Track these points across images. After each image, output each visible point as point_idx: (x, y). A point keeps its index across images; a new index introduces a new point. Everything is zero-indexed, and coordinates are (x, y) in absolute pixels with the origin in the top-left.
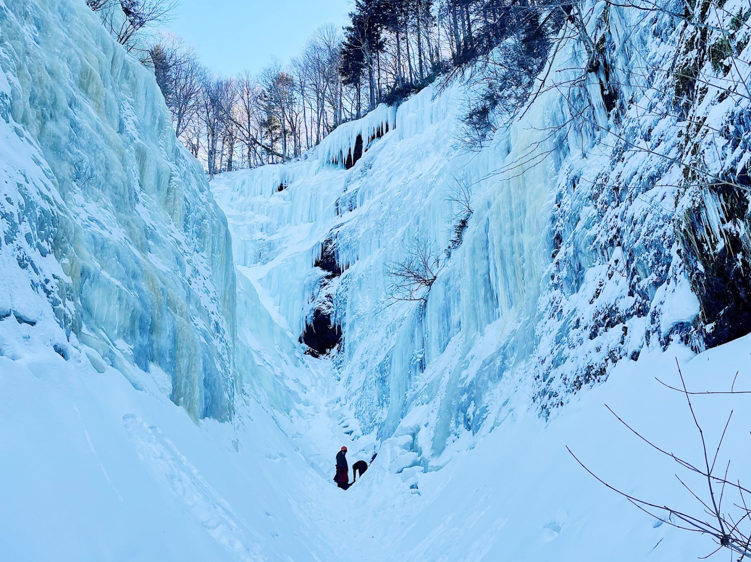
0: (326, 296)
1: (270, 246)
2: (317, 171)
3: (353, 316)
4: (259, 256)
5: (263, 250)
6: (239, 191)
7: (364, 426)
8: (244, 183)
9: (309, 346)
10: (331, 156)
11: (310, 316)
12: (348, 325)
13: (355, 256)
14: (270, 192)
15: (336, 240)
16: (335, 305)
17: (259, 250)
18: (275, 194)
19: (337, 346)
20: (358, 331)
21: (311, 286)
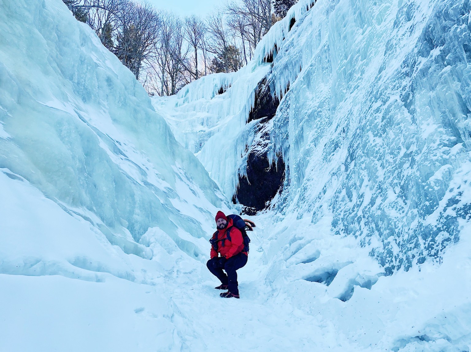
0: (261, 138)
1: (210, 135)
2: (254, 69)
3: (300, 124)
4: (200, 145)
5: (204, 140)
6: (184, 98)
7: (386, 239)
8: (188, 91)
9: (244, 205)
10: (266, 53)
11: (243, 166)
12: (292, 146)
13: (297, 69)
14: (211, 93)
15: (271, 75)
16: (273, 139)
17: (200, 141)
18: (216, 96)
19: (279, 191)
20: (310, 136)
21: (244, 137)
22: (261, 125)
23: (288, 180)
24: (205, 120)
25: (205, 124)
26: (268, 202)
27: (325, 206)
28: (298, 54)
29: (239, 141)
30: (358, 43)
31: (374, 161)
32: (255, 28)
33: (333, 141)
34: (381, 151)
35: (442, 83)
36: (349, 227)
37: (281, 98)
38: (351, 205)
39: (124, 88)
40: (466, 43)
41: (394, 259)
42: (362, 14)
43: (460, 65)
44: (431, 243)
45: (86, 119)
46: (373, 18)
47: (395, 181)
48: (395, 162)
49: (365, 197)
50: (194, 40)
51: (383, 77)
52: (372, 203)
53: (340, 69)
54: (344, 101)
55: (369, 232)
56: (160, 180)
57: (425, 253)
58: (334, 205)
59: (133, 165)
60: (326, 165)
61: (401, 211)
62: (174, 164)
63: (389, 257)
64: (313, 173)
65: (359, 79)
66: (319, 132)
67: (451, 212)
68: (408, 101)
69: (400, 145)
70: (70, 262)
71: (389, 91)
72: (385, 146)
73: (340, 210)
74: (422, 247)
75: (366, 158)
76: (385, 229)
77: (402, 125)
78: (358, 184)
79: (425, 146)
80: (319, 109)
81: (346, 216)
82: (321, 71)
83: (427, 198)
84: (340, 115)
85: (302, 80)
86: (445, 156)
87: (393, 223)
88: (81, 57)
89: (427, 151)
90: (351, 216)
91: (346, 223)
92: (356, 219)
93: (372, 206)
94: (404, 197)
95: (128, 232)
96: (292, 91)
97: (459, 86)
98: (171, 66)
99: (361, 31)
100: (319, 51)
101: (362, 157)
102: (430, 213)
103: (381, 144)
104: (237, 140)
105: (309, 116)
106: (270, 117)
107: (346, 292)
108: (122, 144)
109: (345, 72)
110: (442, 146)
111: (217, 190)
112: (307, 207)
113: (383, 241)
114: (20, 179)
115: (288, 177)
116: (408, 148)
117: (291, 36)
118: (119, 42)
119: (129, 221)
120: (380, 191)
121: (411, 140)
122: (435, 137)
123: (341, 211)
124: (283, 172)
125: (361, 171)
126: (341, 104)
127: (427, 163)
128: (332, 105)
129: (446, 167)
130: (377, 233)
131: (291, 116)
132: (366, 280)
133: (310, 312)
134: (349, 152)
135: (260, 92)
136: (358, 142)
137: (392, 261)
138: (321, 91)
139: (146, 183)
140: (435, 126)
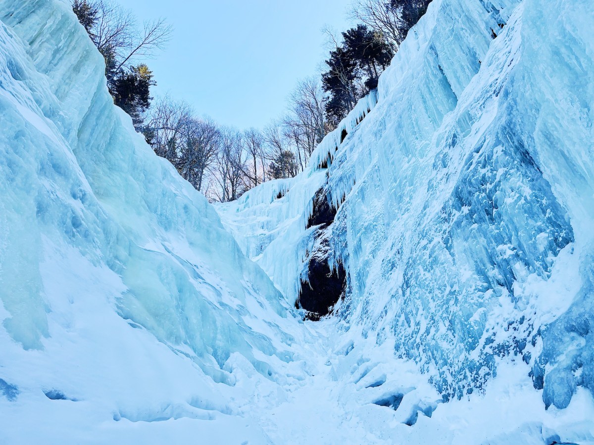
0: (321, 244)
1: (270, 238)
2: (310, 175)
3: (358, 235)
4: (261, 249)
5: (264, 243)
6: (244, 204)
7: (441, 368)
8: (248, 197)
9: (307, 310)
10: (320, 160)
11: (304, 271)
12: (351, 255)
13: (351, 182)
14: (270, 198)
15: (327, 185)
16: (332, 245)
17: (261, 244)
18: (275, 200)
19: (341, 296)
20: (368, 247)
21: (305, 242)
22: (320, 231)
23: (349, 287)
24: (265, 223)
25: (265, 228)
26: (331, 307)
27: (388, 328)
28: (351, 169)
29: (300, 246)
30: (405, 170)
31: (425, 293)
32: (308, 137)
33: (390, 260)
34: (431, 285)
35: (472, 238)
36: (410, 352)
37: (338, 207)
38: (410, 331)
39: (198, 212)
40: (487, 208)
41: (449, 387)
42: (407, 145)
43: (484, 226)
44: (476, 376)
45: (170, 249)
46: (416, 150)
47: (444, 315)
48: (443, 297)
49: (421, 325)
50: (252, 149)
51: (428, 214)
52: (428, 332)
53: (391, 190)
54: (396, 220)
55: (427, 360)
56: (232, 298)
57: (472, 384)
58: (395, 328)
59: (210, 287)
60: (385, 283)
61: (451, 343)
62: (243, 278)
63: (445, 385)
64: (373, 286)
65: (408, 203)
66: (376, 245)
67: (488, 350)
68: (449, 245)
69: (446, 283)
70: (188, 403)
71: (432, 232)
72: (434, 281)
73: (401, 334)
74: (469, 379)
75: (420, 289)
76: (440, 359)
77: (445, 265)
78: (414, 312)
79: (465, 289)
80: (375, 223)
81: (407, 341)
82: (373, 188)
83: (470, 336)
84: (394, 233)
85: (357, 194)
86: (480, 300)
87: (445, 354)
88: (163, 190)
89: (466, 294)
90: (411, 341)
91: (407, 348)
92: (415, 345)
93: (428, 335)
94: (452, 331)
95: (213, 358)
96: (348, 202)
97: (485, 242)
98: (231, 173)
99: (407, 159)
100: (370, 170)
101: (415, 287)
102: (473, 349)
103: (430, 278)
104: (298, 245)
105: (365, 228)
106: (329, 224)
107: (411, 417)
108: (199, 267)
109: (395, 193)
110: (477, 291)
111: (282, 299)
112: (370, 325)
113: (439, 370)
114: (139, 327)
115: (349, 284)
116: (452, 287)
117: (344, 147)
118: (183, 153)
119: (213, 347)
120: (433, 321)
121: (454, 280)
122: (471, 283)
123: (402, 336)
124: (344, 278)
125: (416, 301)
126: (394, 222)
127: (466, 305)
128: (386, 222)
129: (481, 310)
130: (433, 360)
131: (349, 225)
132: (428, 406)
133: (381, 437)
134: (405, 279)
135: (317, 200)
136: (412, 271)
137: (447, 389)
138: (375, 207)
139: (222, 304)
140: (471, 273)
